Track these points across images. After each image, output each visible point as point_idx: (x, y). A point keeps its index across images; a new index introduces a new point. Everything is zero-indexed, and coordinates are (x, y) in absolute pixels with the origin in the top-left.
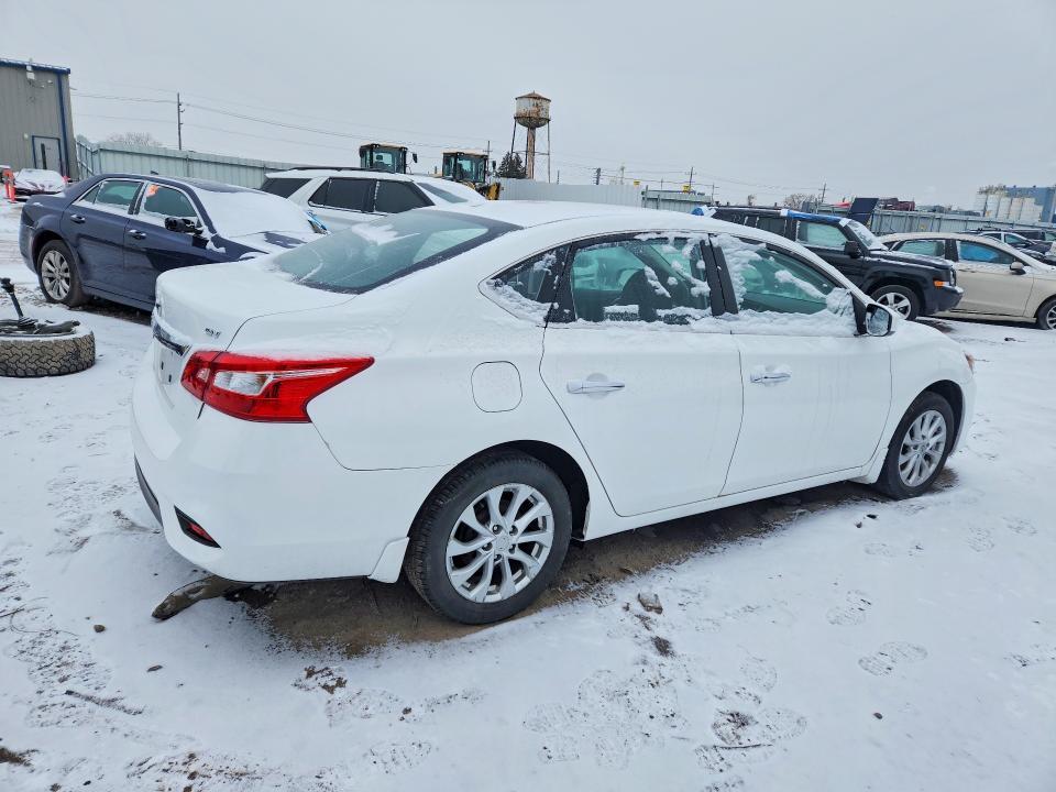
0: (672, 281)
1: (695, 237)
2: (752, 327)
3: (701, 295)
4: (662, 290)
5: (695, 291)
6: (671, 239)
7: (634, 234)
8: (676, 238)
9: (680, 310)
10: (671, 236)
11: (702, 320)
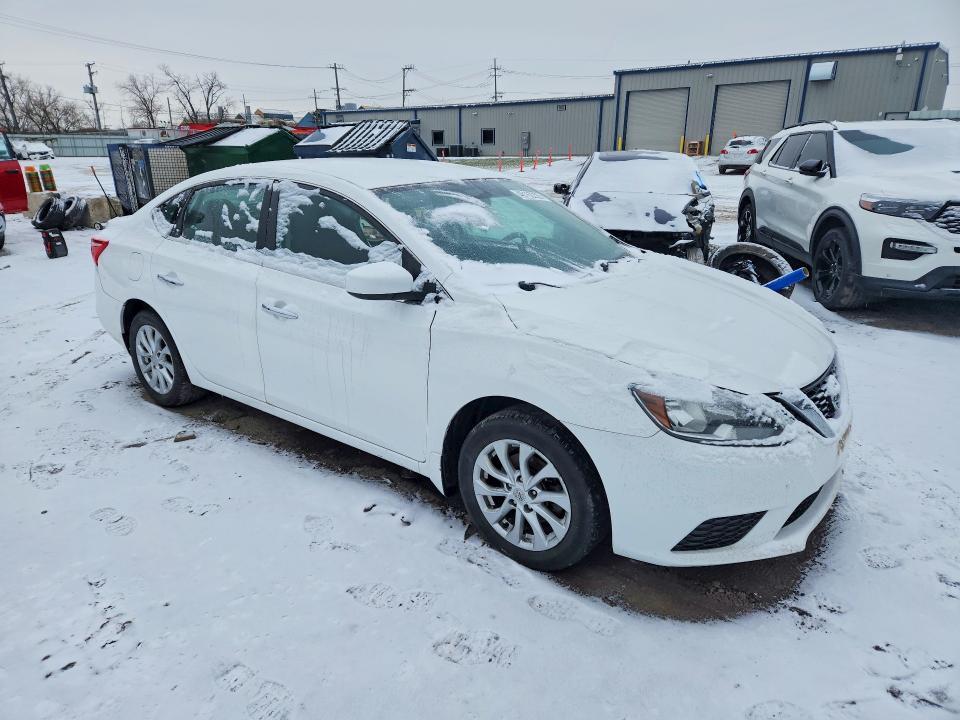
0: (236, 217)
1: (263, 183)
2: (281, 264)
3: (252, 230)
4: (228, 223)
5: (248, 227)
6: (247, 184)
7: (226, 181)
8: (250, 184)
9: (236, 240)
10: (246, 182)
11: (247, 250)
